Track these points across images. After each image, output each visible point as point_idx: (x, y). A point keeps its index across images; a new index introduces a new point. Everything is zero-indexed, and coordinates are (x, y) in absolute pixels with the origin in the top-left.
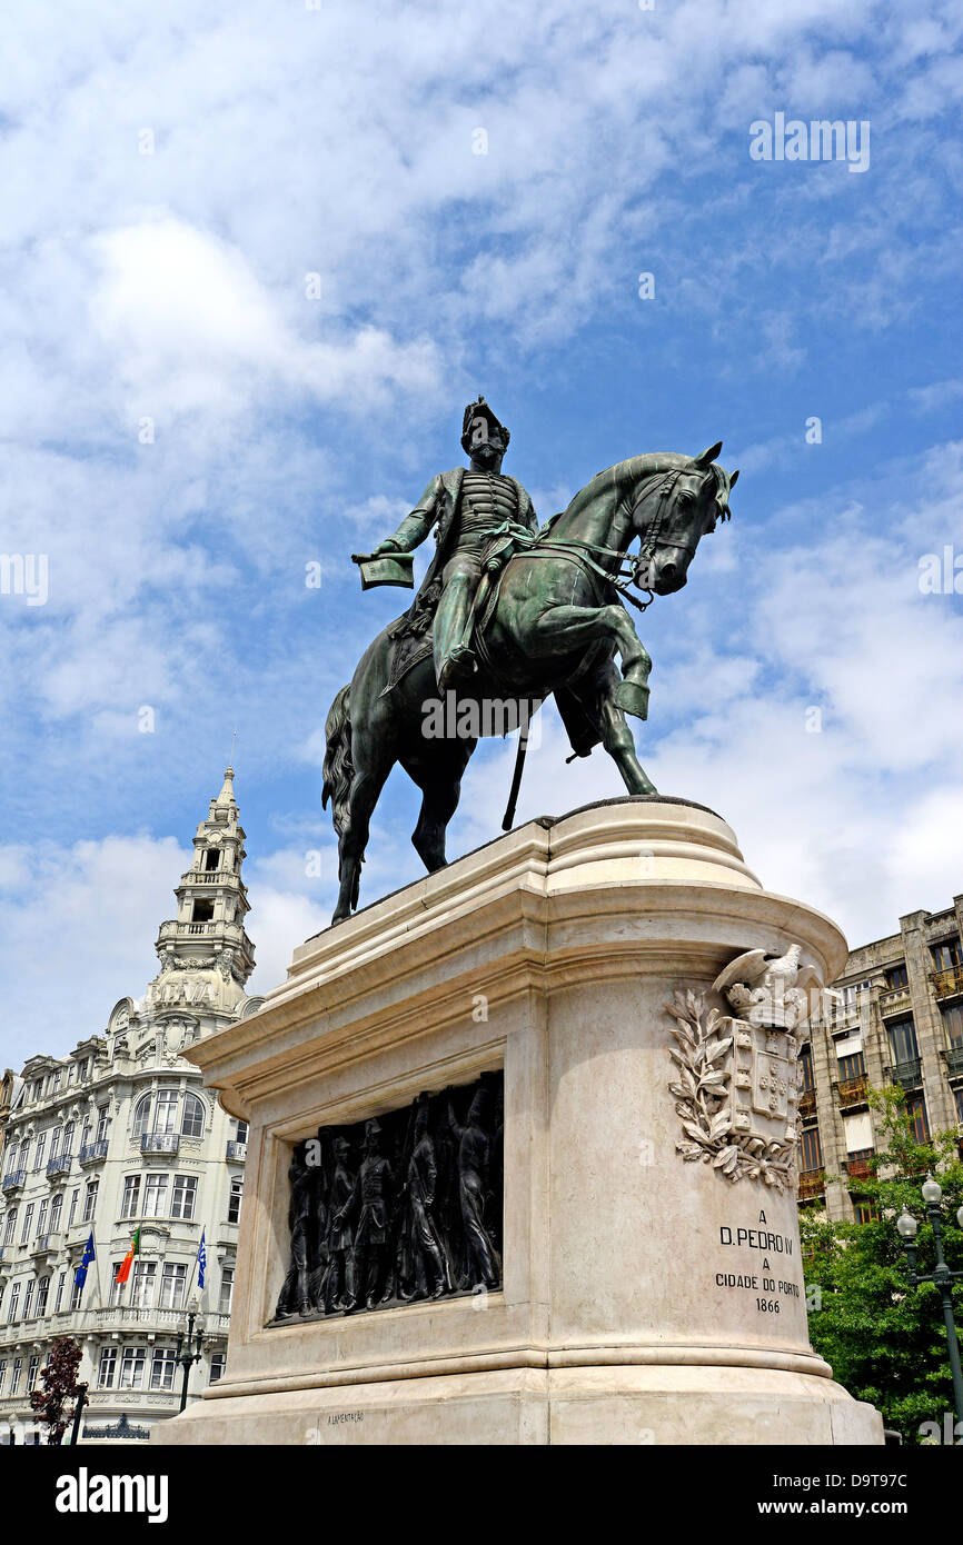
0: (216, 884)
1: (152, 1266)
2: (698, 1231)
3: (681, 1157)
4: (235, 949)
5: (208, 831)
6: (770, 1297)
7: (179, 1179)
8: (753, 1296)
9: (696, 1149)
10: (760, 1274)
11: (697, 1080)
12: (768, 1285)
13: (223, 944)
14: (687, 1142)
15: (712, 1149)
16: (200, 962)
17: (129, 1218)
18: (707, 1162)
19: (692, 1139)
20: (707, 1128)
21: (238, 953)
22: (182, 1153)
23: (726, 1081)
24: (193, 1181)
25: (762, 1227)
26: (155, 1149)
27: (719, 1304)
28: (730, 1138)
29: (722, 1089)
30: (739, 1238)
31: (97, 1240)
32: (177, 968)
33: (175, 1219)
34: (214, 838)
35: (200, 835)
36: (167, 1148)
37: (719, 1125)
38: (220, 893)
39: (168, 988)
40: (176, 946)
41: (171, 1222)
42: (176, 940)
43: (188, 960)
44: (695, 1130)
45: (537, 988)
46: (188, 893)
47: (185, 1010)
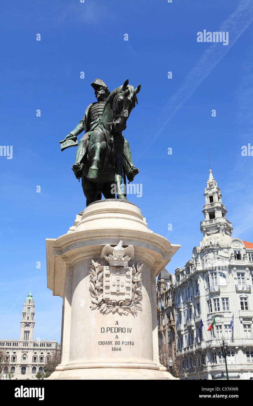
0: (214, 207)
1: (221, 326)
2: (94, 329)
3: (91, 309)
4: (224, 225)
5: (208, 191)
6: (117, 346)
7: (223, 299)
8: (110, 347)
9: (95, 306)
10: (114, 340)
11: (95, 285)
12: (117, 343)
13: (220, 225)
14: (93, 304)
15: (99, 305)
16: (214, 232)
17: (211, 313)
18: (98, 309)
19: (94, 303)
20: (97, 299)
21: (225, 226)
22: (221, 291)
23: (102, 285)
24: (227, 299)
25: (117, 326)
26: (213, 291)
27: (99, 350)
28: (104, 301)
29: (101, 287)
30: (107, 330)
31: (203, 321)
32: (208, 235)
33: (224, 311)
34: (210, 193)
35: (206, 192)
36: (217, 290)
37: (100, 298)
38: (216, 209)
39: (206, 242)
40: (206, 228)
41: (223, 312)
42: (205, 226)
43: (210, 232)
44: (94, 300)
45: (68, 264)
46: (206, 211)
47: (212, 247)
